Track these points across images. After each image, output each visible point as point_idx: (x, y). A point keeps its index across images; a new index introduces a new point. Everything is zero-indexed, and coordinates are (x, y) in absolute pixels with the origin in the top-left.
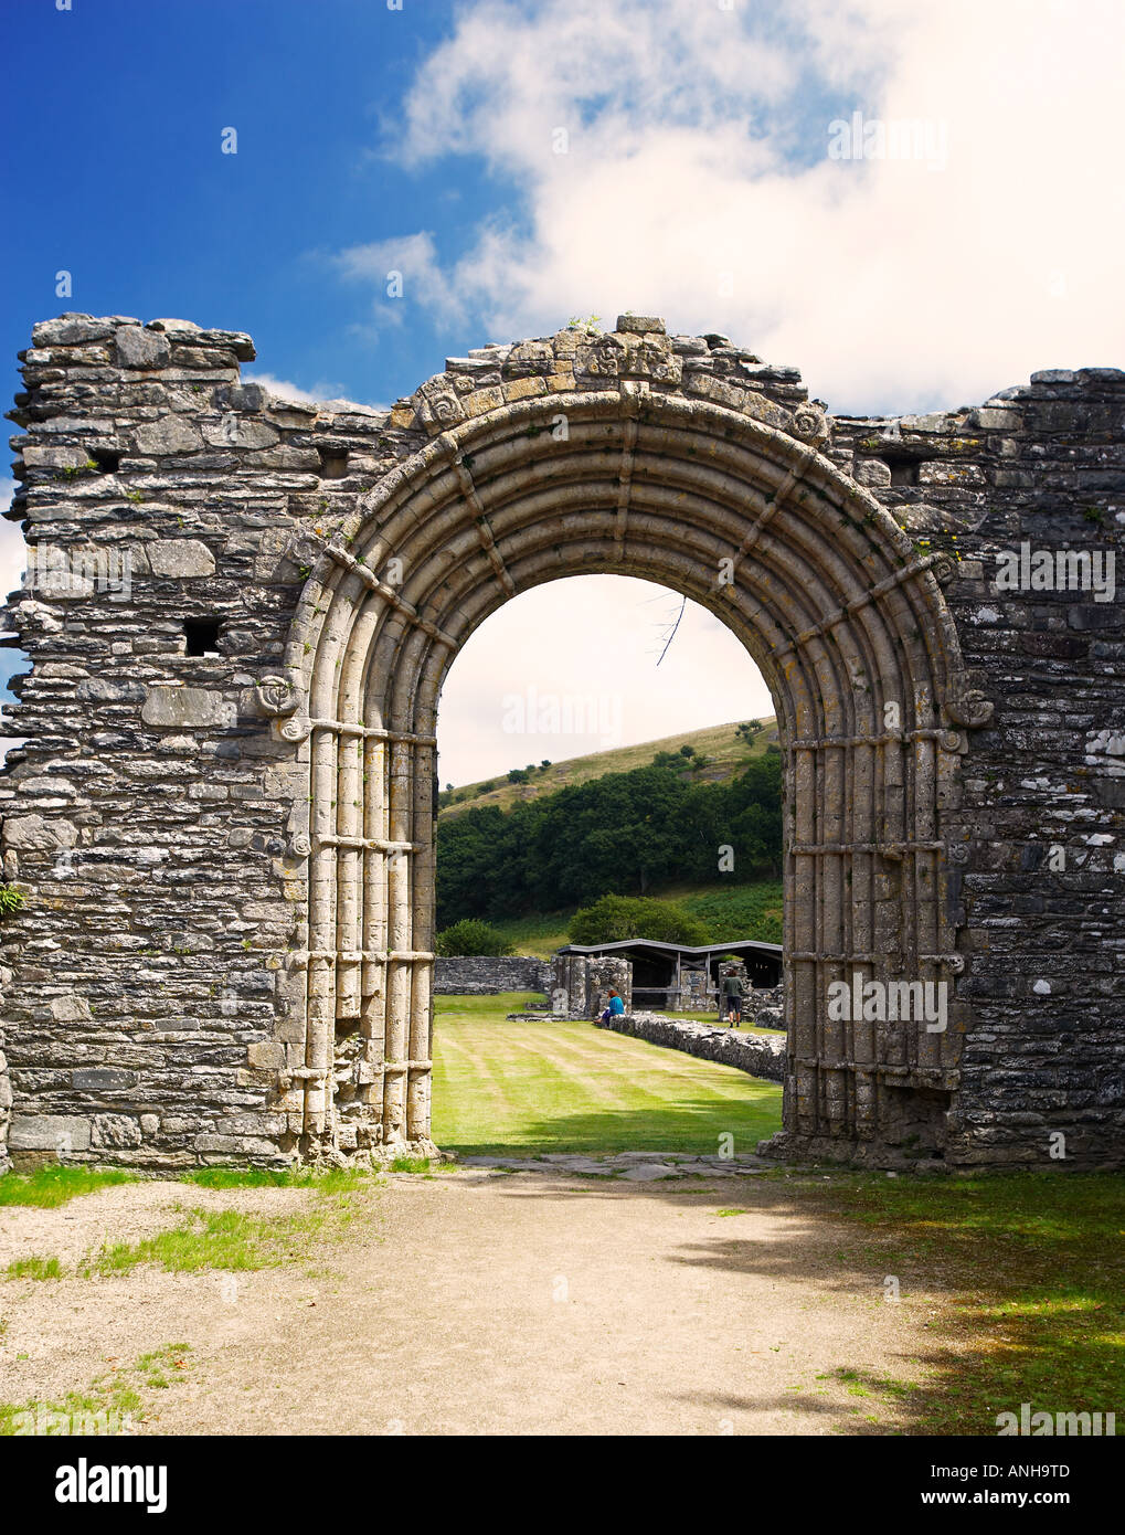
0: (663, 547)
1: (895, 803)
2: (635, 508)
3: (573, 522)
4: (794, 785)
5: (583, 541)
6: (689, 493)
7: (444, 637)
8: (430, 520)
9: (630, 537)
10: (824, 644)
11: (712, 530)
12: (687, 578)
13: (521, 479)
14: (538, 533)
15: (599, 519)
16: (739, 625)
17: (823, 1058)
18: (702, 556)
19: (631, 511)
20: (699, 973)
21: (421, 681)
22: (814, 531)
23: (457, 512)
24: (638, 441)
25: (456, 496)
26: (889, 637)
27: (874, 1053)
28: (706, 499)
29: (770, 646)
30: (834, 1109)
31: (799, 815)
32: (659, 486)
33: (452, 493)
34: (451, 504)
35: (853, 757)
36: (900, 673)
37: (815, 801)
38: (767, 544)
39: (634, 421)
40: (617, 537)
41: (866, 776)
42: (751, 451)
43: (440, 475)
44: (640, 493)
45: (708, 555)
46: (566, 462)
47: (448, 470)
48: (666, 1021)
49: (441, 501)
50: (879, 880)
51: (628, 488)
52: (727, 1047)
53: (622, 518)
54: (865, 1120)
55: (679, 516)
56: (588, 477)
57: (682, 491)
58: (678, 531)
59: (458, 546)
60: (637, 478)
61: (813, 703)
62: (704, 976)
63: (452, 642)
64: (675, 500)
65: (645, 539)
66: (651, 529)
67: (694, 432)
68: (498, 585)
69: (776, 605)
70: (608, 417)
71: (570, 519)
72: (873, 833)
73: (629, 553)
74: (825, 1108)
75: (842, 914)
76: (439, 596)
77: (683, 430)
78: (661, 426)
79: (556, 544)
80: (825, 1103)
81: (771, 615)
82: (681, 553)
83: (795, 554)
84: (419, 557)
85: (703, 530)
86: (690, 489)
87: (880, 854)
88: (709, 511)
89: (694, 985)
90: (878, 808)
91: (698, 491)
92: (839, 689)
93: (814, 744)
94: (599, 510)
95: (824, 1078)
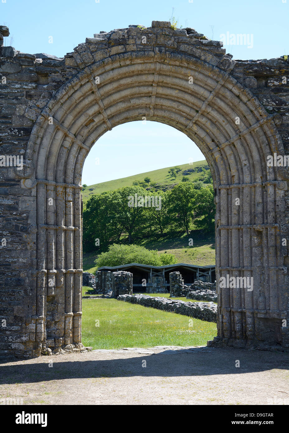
0: (169, 111)
1: (259, 209)
2: (158, 96)
3: (135, 102)
4: (220, 203)
5: (138, 109)
6: (179, 90)
7: (84, 146)
8: (81, 101)
9: (156, 107)
10: (231, 148)
11: (188, 104)
12: (178, 123)
13: (115, 85)
14: (122, 106)
15: (145, 101)
16: (198, 140)
17: (233, 308)
18: (184, 114)
19: (157, 97)
20: (160, 277)
21: (76, 163)
22: (228, 105)
23: (91, 98)
24: (160, 70)
25: (91, 92)
26: (257, 146)
27: (253, 305)
28: (186, 92)
29: (210, 149)
30: (238, 327)
31: (222, 214)
32: (168, 87)
33: (89, 91)
34: (89, 95)
35: (243, 192)
36: (261, 159)
37: (228, 208)
38: (209, 110)
39: (159, 63)
40: (151, 107)
41: (248, 199)
42: (204, 74)
43: (85, 84)
44: (160, 90)
45: (186, 114)
46: (132, 78)
47: (88, 82)
48: (151, 297)
49: (85, 94)
50: (254, 239)
51: (156, 88)
52: (180, 307)
53: (153, 99)
54: (250, 331)
55: (176, 99)
56: (141, 84)
57: (175, 89)
58: (175, 105)
59: (91, 112)
60: (159, 84)
61: (226, 171)
62: (162, 279)
63: (88, 148)
64: (174, 93)
65: (162, 108)
66: (164, 104)
67: (182, 67)
68: (105, 126)
69: (212, 133)
70: (149, 61)
71: (133, 100)
72: (251, 220)
73: (156, 113)
74: (234, 327)
75: (239, 252)
76: (83, 131)
77: (178, 66)
78: (170, 65)
79: (128, 110)
80: (234, 325)
81: (211, 137)
82: (175, 113)
83: (220, 114)
84: (76, 116)
85: (184, 104)
86: (180, 88)
87: (254, 229)
88: (187, 97)
89: (158, 282)
90: (253, 211)
91: (183, 89)
92: (237, 165)
93: (228, 187)
94: (145, 96)
95: (233, 315)
